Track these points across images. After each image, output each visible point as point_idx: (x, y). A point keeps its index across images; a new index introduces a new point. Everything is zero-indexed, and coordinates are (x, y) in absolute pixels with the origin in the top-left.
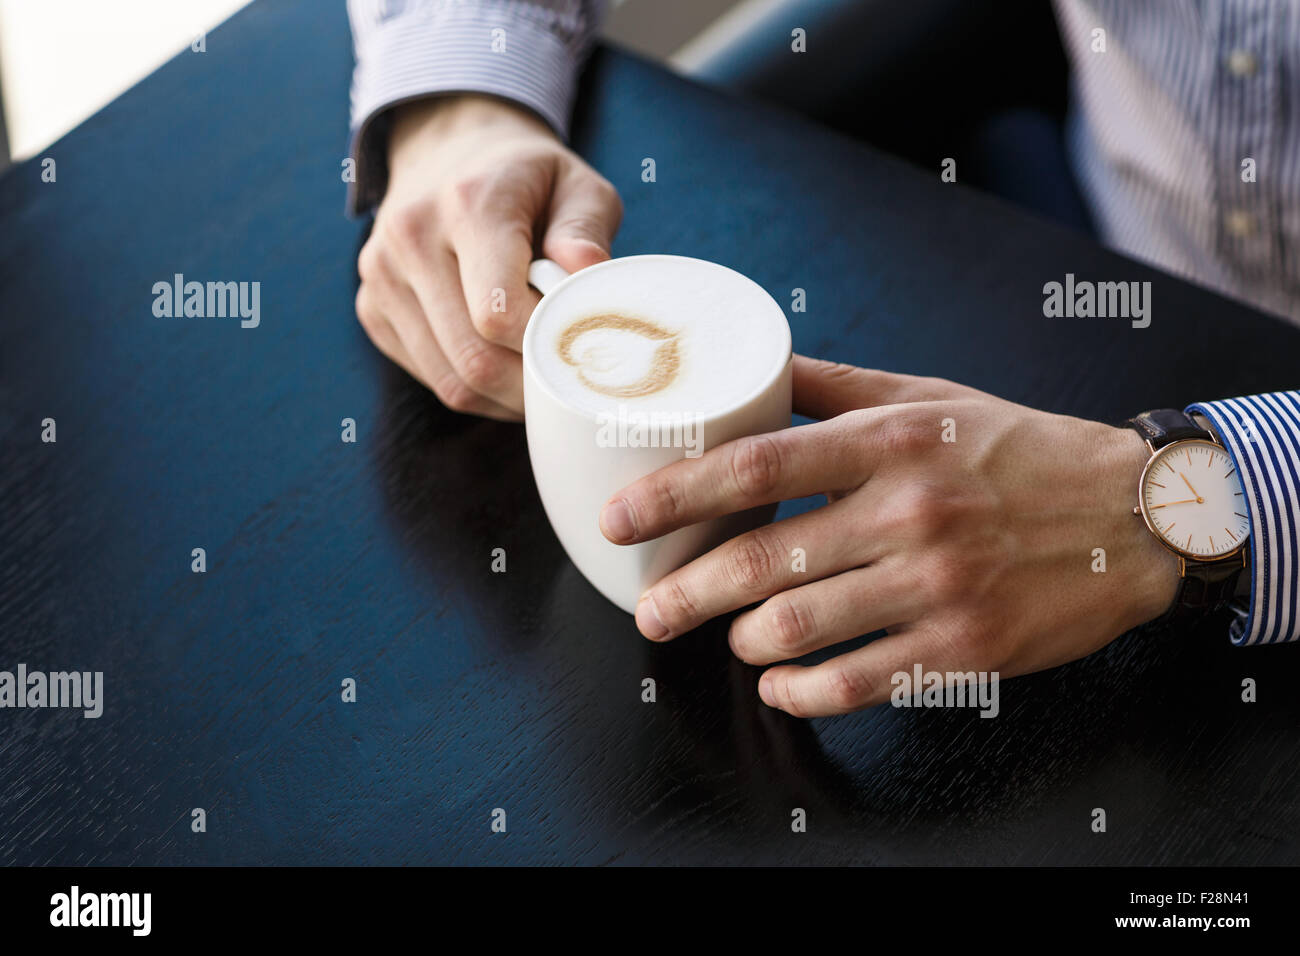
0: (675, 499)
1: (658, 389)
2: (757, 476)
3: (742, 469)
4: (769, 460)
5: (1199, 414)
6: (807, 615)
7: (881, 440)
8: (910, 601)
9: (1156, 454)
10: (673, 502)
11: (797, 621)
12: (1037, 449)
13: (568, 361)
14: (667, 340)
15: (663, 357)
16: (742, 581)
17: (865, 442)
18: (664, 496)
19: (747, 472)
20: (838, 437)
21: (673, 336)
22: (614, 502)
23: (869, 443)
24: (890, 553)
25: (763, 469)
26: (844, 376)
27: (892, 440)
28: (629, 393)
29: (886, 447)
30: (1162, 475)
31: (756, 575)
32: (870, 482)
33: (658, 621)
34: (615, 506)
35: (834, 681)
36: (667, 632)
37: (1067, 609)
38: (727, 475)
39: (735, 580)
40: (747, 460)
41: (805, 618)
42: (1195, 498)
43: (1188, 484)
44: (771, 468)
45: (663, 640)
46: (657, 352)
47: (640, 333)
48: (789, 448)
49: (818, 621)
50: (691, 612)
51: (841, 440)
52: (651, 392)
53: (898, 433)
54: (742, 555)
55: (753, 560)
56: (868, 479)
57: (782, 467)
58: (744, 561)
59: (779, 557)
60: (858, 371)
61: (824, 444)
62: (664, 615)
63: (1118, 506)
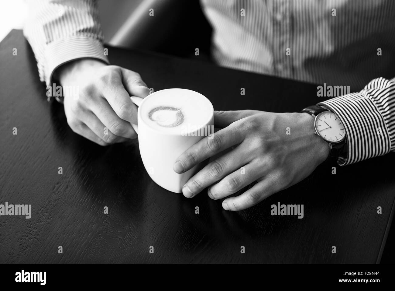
0: (194, 157)
1: (181, 124)
2: (216, 146)
3: (211, 145)
4: (217, 141)
5: (322, 105)
6: (237, 180)
7: (245, 128)
8: (264, 170)
9: (316, 117)
10: (193, 158)
11: (235, 182)
12: (284, 122)
13: (152, 120)
14: (178, 111)
15: (178, 115)
16: (215, 175)
17: (241, 130)
18: (191, 157)
19: (213, 145)
20: (233, 130)
21: (179, 109)
22: (176, 162)
23: (242, 129)
24: (255, 158)
25: (217, 143)
26: (223, 114)
27: (248, 127)
28: (173, 126)
29: (247, 130)
30: (319, 123)
31: (219, 173)
32: (245, 140)
33: (190, 192)
34: (177, 163)
35: (249, 197)
36: (193, 194)
37: (303, 163)
38: (207, 147)
39: (212, 175)
40: (211, 142)
41: (237, 181)
42: (329, 127)
43: (326, 124)
44: (219, 143)
45: (192, 197)
46: (177, 114)
47: (170, 110)
48: (222, 136)
49: (240, 181)
50: (200, 187)
51: (234, 130)
52: (179, 125)
53: (249, 125)
54: (213, 168)
55: (217, 168)
56: (244, 139)
57: (221, 142)
58: (214, 169)
59: (224, 166)
60: (225, 112)
61: (230, 133)
62: (191, 190)
63: (310, 133)
